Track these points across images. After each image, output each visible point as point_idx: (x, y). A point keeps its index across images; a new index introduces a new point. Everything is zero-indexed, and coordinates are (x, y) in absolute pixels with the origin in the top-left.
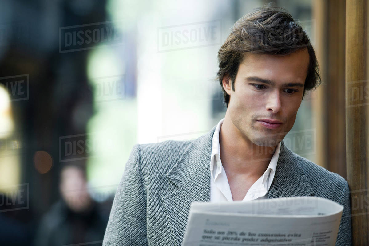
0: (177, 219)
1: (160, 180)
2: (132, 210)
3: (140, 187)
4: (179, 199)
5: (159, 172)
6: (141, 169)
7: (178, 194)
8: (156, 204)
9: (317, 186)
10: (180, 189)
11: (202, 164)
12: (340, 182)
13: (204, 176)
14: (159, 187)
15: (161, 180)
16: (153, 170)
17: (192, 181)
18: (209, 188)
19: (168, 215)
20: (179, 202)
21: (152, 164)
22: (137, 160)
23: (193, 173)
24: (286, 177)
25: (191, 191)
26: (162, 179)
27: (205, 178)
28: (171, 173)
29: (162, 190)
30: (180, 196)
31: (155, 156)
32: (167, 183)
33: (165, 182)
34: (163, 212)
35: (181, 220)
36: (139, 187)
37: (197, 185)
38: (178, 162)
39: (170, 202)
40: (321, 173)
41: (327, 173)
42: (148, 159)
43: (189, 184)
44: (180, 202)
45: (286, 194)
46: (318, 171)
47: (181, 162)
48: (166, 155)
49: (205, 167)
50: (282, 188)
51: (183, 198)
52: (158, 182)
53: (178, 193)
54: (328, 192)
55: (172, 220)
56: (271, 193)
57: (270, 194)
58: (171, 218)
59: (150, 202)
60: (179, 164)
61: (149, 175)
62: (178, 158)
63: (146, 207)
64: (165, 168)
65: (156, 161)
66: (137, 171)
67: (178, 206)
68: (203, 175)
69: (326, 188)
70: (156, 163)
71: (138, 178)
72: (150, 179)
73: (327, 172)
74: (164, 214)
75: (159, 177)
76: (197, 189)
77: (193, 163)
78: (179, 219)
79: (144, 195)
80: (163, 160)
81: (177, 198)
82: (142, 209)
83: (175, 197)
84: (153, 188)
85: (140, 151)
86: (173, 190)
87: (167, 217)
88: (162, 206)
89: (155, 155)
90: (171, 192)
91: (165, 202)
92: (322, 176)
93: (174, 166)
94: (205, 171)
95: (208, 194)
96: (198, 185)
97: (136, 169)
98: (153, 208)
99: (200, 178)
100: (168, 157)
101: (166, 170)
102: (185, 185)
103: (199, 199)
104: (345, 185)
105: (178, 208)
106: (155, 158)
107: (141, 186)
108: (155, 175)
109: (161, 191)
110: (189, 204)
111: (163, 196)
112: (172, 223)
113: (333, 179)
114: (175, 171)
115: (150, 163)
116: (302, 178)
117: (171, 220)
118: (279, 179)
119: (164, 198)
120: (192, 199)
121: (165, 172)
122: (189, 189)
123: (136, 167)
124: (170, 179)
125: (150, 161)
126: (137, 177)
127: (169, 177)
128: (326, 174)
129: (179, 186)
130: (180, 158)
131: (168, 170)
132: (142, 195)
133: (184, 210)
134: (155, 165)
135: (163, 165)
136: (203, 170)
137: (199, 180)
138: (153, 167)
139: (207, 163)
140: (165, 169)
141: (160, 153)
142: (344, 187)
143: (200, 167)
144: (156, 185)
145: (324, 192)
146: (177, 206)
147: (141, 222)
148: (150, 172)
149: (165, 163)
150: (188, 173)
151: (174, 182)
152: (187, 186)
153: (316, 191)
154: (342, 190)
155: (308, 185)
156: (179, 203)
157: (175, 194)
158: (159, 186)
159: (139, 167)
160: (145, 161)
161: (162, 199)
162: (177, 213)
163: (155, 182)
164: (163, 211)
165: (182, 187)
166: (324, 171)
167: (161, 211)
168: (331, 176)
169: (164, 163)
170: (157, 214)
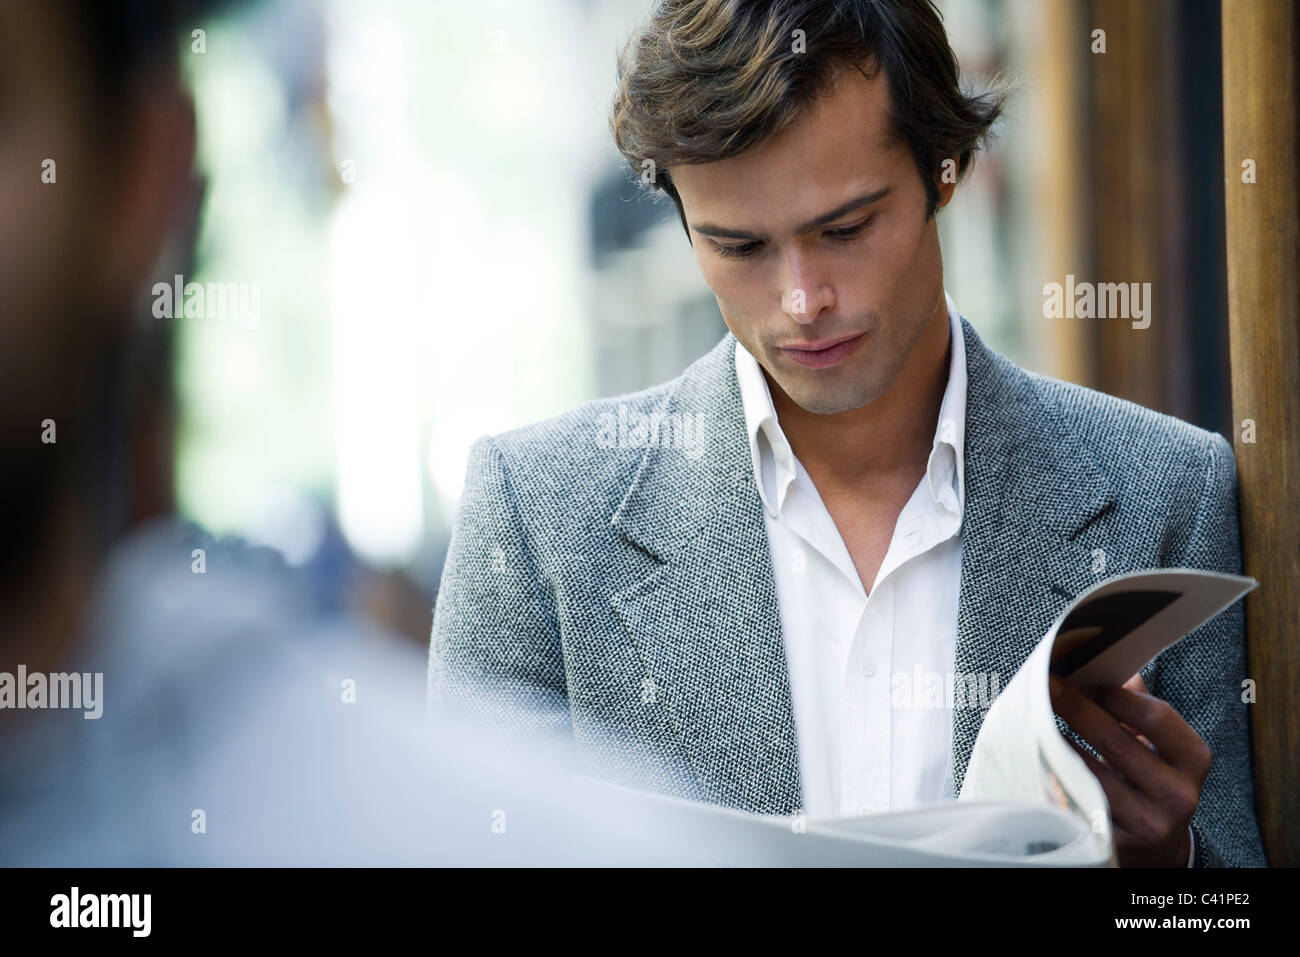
0: (676, 665)
1: (591, 539)
2: (514, 658)
3: (527, 573)
4: (671, 596)
5: (585, 516)
6: (520, 516)
7: (662, 581)
8: (595, 622)
9: (1119, 469)
10: (666, 563)
11: (725, 467)
12: (1194, 443)
13: (742, 506)
14: (592, 564)
15: (597, 540)
16: (560, 513)
17: (703, 529)
18: (764, 543)
19: (644, 655)
20: (673, 606)
21: (553, 495)
22: (500, 488)
23: (701, 502)
24: (1015, 448)
25: (705, 564)
26: (597, 537)
27: (744, 512)
28: (627, 513)
29: (604, 572)
30: (672, 586)
31: (559, 467)
32: (617, 547)
33: (610, 544)
34: (622, 647)
35: (692, 666)
36: (521, 576)
37: (722, 541)
38: (639, 471)
39: (642, 611)
40: (1127, 421)
41: (1145, 419)
42: (535, 479)
43: (694, 541)
44: (675, 605)
45: (1025, 507)
46: (1113, 415)
47: (650, 471)
48: (594, 455)
49: (739, 476)
50: (1009, 489)
51: (684, 591)
52: (586, 549)
53: (662, 578)
54: (1161, 486)
55: (659, 668)
56: (976, 509)
57: (974, 515)
58: (656, 661)
59: (573, 617)
60: (644, 479)
61: (553, 532)
62: (635, 457)
63: (560, 638)
64: (601, 500)
65: (563, 483)
66: (507, 524)
67: (670, 619)
68: (737, 504)
69: (1153, 473)
70: (565, 487)
71: (515, 544)
72: (560, 542)
73: (1143, 416)
74: (630, 652)
75: (587, 531)
76: (725, 555)
77: (690, 466)
78: (685, 661)
79: (543, 599)
80: (588, 474)
81: (664, 592)
82: (547, 648)
83: (655, 593)
84: (574, 569)
85: (501, 456)
86: (643, 570)
87: (641, 662)
88: (618, 628)
89: (556, 462)
90: (637, 575)
91: (625, 612)
92: (1131, 432)
93: (631, 489)
94: (739, 490)
95: (765, 566)
96: (727, 540)
97: (500, 517)
98: (588, 637)
99: (729, 516)
100: (600, 459)
101: (604, 506)
102: (683, 547)
103: (740, 587)
104: (1211, 451)
105: (673, 626)
106: (557, 473)
107: (527, 570)
108: (571, 527)
109: (603, 578)
110: (708, 610)
111: (612, 592)
112: (661, 680)
113: (1167, 435)
114: (636, 505)
115: (547, 491)
116: (1065, 448)
117: (656, 669)
118: (994, 459)
119: (619, 600)
120: (714, 591)
121: (603, 512)
122: (700, 559)
123: (502, 510)
124: (625, 534)
125: (543, 485)
126: (509, 544)
127: (621, 529)
128: (1142, 421)
129: (661, 552)
130: (645, 458)
131: (613, 505)
132: (537, 601)
133: (696, 630)
134: (563, 494)
135: (592, 489)
136: (734, 486)
137: (725, 522)
138: (558, 501)
139: (741, 459)
140: (603, 501)
141: (571, 453)
142: (1210, 458)
143: (719, 479)
144: (582, 559)
145: (1147, 488)
146: (668, 621)
147: (549, 690)
148: (553, 520)
149: (597, 481)
150: (682, 505)
151: (642, 543)
152: (688, 549)
153: (1121, 489)
154: (1206, 470)
155: (1093, 470)
156: (674, 610)
157: (652, 583)
158: (593, 560)
159: (512, 510)
160: (529, 488)
161: (614, 604)
162: (672, 642)
163: (578, 549)
164: (623, 643)
165: (672, 555)
166: (1133, 410)
167: (617, 645)
168: (1160, 427)
169: (593, 484)
170: (604, 655)
